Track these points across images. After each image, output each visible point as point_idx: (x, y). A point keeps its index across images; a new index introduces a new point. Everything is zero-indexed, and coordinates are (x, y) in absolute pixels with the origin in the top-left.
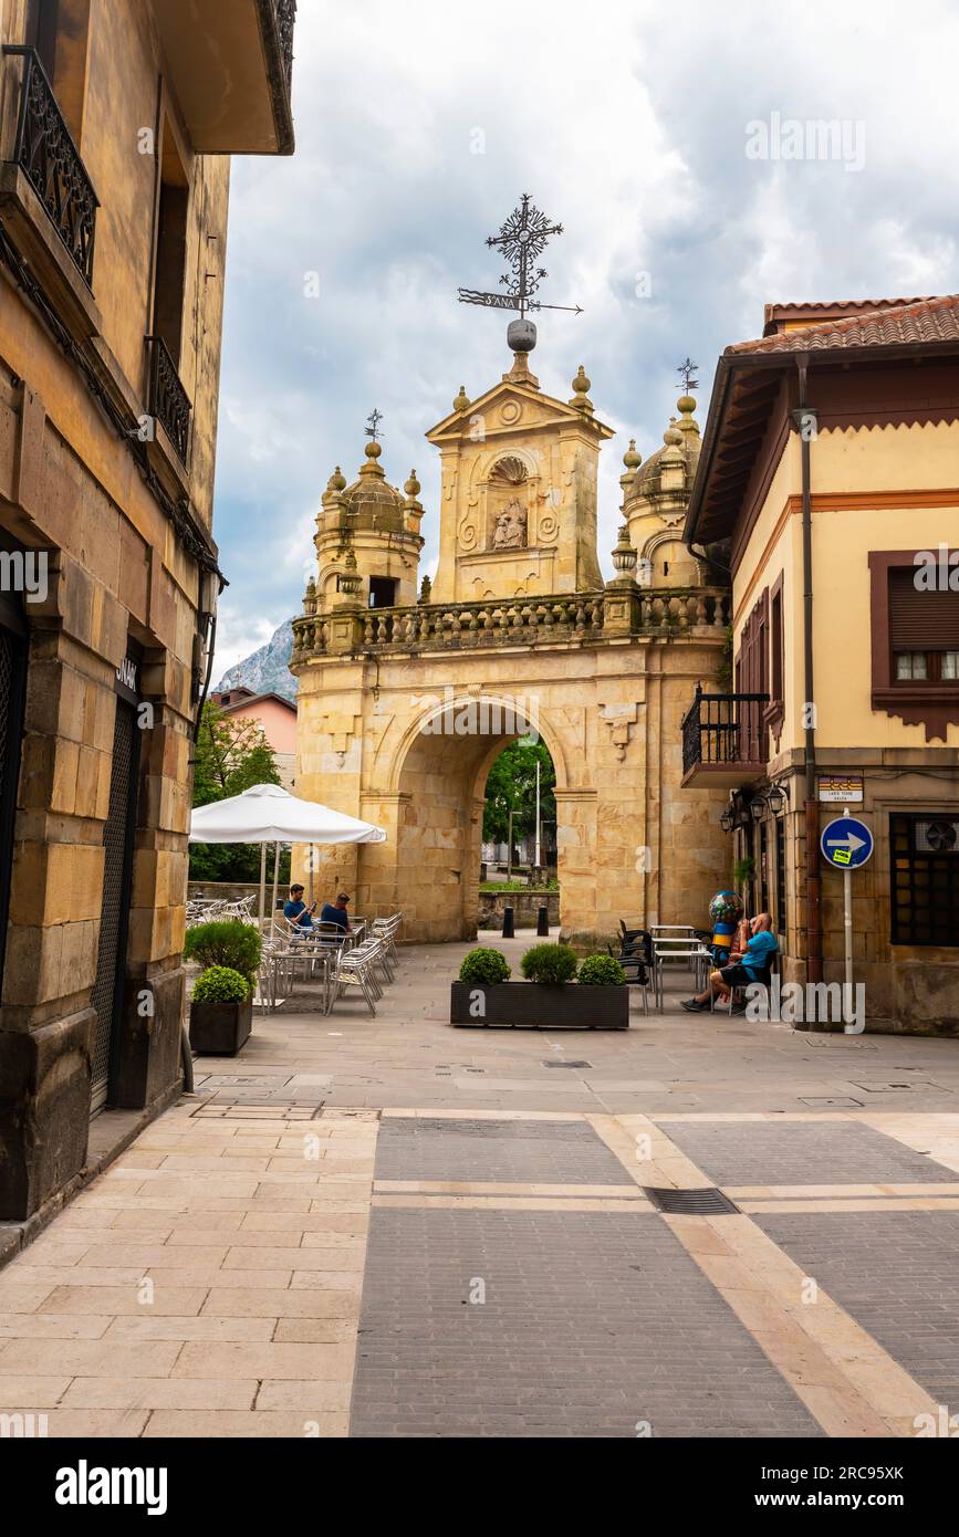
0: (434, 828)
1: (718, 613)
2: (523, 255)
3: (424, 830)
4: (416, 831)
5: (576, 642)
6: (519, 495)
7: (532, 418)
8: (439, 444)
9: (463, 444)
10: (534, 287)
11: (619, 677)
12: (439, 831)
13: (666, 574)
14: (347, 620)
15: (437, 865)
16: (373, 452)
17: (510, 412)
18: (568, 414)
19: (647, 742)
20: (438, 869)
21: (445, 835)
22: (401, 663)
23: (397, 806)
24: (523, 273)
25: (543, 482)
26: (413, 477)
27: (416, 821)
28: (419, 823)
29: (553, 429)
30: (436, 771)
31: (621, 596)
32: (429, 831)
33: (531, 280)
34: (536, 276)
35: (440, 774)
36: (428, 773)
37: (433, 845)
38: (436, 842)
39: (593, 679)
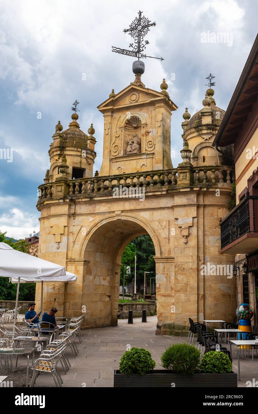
0: (99, 276)
1: (228, 177)
2: (139, 36)
3: (95, 277)
4: (91, 277)
5: (165, 191)
6: (137, 133)
7: (143, 99)
8: (103, 111)
9: (113, 111)
10: (144, 48)
11: (184, 206)
12: (101, 278)
13: (204, 162)
14: (62, 184)
15: (101, 293)
16: (75, 117)
17: (134, 97)
18: (159, 96)
19: (197, 235)
20: (101, 294)
21: (104, 279)
22: (86, 203)
23: (83, 266)
24: (139, 43)
25: (148, 126)
26: (92, 127)
27: (91, 273)
28: (92, 274)
29: (152, 104)
30: (100, 251)
31: (185, 169)
32: (97, 278)
33: (142, 46)
34: (144, 44)
35: (102, 252)
36: (97, 252)
37: (99, 284)
38: (100, 283)
39: (173, 207)
